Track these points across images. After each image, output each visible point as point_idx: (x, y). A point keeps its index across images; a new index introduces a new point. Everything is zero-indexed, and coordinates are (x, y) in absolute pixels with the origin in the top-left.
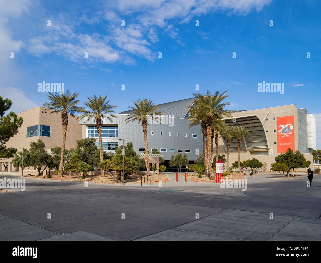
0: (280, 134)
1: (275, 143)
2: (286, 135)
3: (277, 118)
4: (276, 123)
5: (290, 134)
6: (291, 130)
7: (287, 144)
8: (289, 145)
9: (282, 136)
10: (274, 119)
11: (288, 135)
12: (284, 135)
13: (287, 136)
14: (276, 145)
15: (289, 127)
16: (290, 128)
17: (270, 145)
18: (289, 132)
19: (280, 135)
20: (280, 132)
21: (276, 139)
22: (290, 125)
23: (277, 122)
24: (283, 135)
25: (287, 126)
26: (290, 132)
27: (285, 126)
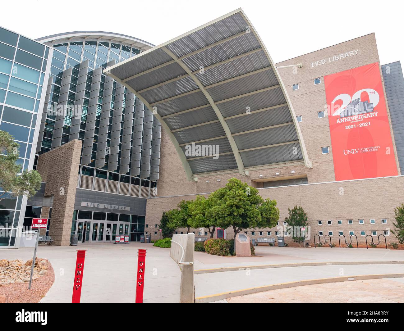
0: (338, 121)
1: (325, 150)
2: (359, 123)
3: (325, 77)
4: (324, 93)
5: (373, 118)
6: (374, 106)
7: (366, 150)
8: (374, 152)
9: (348, 127)
10: (317, 81)
11: (365, 120)
12: (353, 124)
13: (361, 125)
14: (329, 156)
15: (365, 98)
16: (369, 101)
17: (310, 158)
18: (369, 113)
19: (340, 124)
20: (339, 117)
21: (329, 139)
22: (369, 91)
23: (327, 90)
24: (348, 123)
25: (357, 95)
26: (373, 111)
27: (351, 95)
